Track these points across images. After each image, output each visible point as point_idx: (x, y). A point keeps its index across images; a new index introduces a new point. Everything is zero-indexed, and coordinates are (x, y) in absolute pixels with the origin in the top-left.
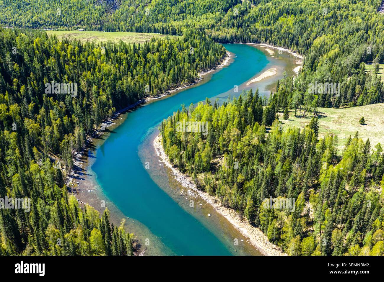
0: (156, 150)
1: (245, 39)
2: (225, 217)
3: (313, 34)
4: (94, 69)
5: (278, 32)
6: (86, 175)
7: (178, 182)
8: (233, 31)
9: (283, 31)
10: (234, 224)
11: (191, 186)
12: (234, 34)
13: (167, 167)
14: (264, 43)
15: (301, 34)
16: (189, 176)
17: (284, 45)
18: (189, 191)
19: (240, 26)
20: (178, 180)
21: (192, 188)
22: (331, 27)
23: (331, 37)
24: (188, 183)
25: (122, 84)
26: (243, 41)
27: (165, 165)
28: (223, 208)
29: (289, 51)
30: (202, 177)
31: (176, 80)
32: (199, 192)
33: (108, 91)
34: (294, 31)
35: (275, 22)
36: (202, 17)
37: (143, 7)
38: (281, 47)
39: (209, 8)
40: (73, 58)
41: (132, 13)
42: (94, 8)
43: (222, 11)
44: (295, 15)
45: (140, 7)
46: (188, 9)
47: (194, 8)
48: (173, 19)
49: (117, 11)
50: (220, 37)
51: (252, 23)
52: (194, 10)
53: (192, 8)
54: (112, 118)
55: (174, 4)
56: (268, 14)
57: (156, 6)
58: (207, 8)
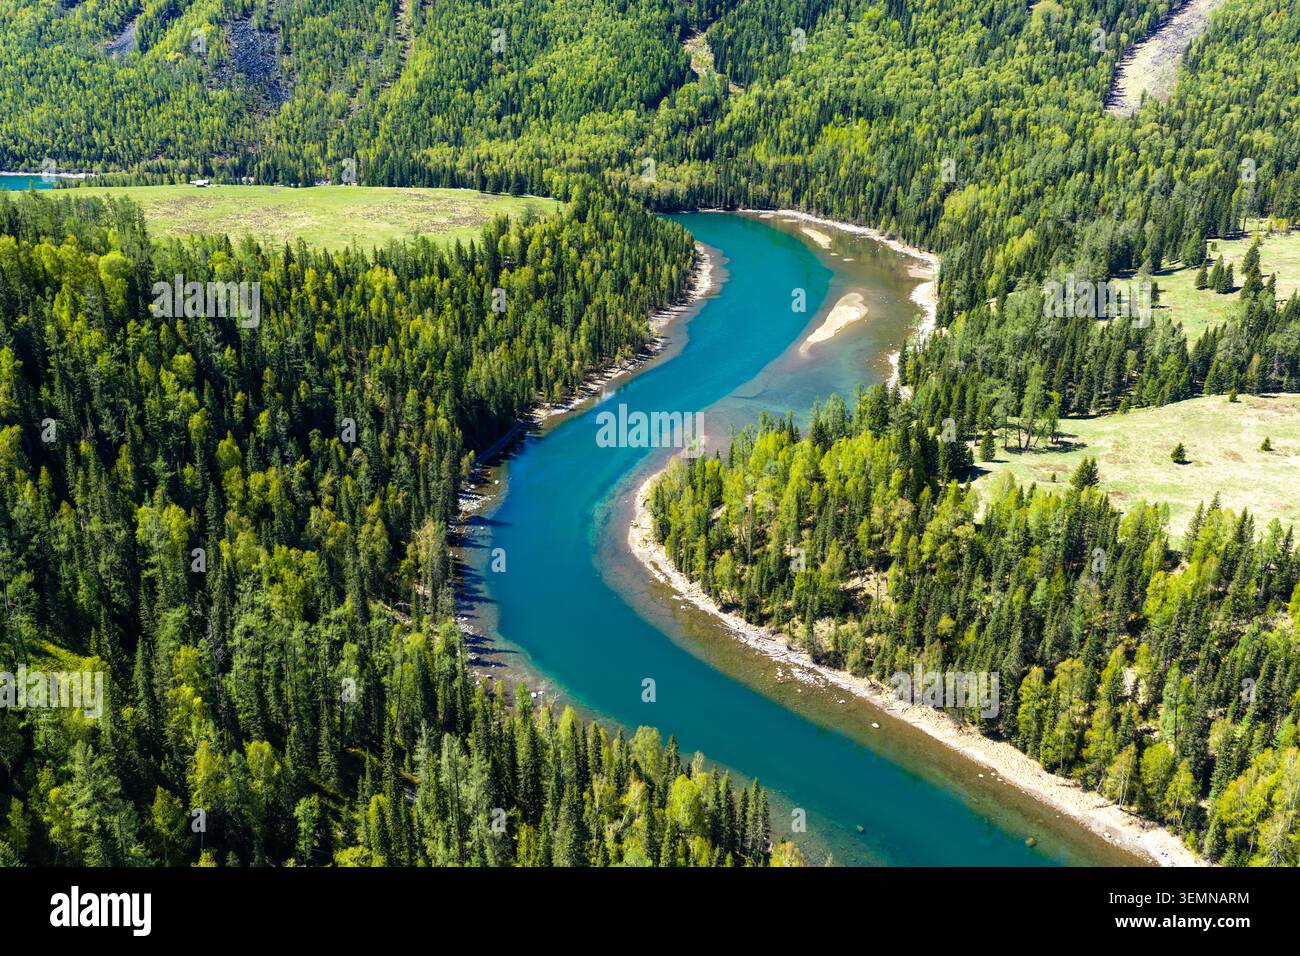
0: (650, 567)
1: (732, 197)
2: (915, 725)
4: (395, 338)
5: (828, 175)
6: (500, 651)
7: (755, 650)
8: (689, 173)
9: (843, 172)
10: (945, 741)
11: (793, 657)
12: (696, 182)
13: (704, 612)
14: (789, 208)
15: (903, 183)
16: (780, 631)
17: (855, 215)
18: (796, 672)
19: (706, 154)
20: (752, 643)
21: (801, 662)
22: (984, 159)
23: (995, 194)
24: (784, 649)
25: (477, 378)
26: (726, 203)
27: (696, 607)
29: (873, 234)
31: (600, 350)
32: (824, 670)
33: (447, 400)
34: (879, 168)
35: (811, 143)
36: (581, 127)
37: (374, 93)
38: (844, 221)
39: (598, 97)
40: (325, 306)
41: (338, 111)
42: (205, 97)
43: (642, 105)
44: (871, 118)
45: (364, 92)
46: (527, 99)
47: (547, 96)
48: (484, 134)
49: (286, 106)
50: (655, 193)
51: (739, 143)
52: (550, 103)
53: (540, 95)
54: (471, 482)
55: (479, 84)
56: (788, 116)
57: (418, 90)
58: (591, 98)
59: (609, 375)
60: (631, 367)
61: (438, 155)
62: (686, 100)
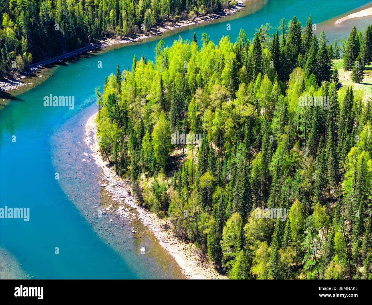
7: (107, 192)
11: (128, 200)
13: (96, 165)
24: (125, 194)
28: (175, 240)
59: (180, 24)
60: (201, 21)
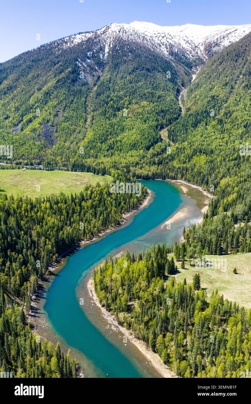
0: (90, 291)
1: (165, 176)
2: (136, 346)
3: (220, 174)
4: (42, 223)
5: (192, 170)
6: (41, 313)
7: (105, 319)
8: (154, 169)
9: (196, 170)
10: (142, 351)
11: (114, 322)
12: (155, 172)
13: (97, 306)
14: (180, 179)
15: (211, 175)
16: (113, 314)
17: (197, 183)
18: (113, 326)
19: (160, 163)
20: (105, 317)
21: (115, 324)
22: (235, 168)
23: (234, 180)
24: (112, 320)
25: (63, 233)
26: (163, 178)
27: (96, 305)
28: (136, 339)
29: (200, 189)
30: (121, 315)
31: (105, 224)
32: (120, 327)
33: (53, 240)
34: (205, 169)
35: (189, 161)
36: (128, 155)
37: (77, 143)
38: (194, 184)
39: (134, 146)
40: (26, 214)
41: (67, 148)
42: (34, 144)
43: (145, 149)
44: (207, 154)
45: (75, 143)
46: (116, 146)
47: (121, 146)
48: (103, 155)
49: (54, 146)
50: (143, 175)
51: (170, 160)
52: (121, 147)
53: (119, 145)
54: (56, 262)
55: (104, 141)
56: (184, 153)
57: (88, 143)
58: (132, 146)
59: (106, 231)
60: (113, 229)
61: (89, 161)
62: (157, 147)
